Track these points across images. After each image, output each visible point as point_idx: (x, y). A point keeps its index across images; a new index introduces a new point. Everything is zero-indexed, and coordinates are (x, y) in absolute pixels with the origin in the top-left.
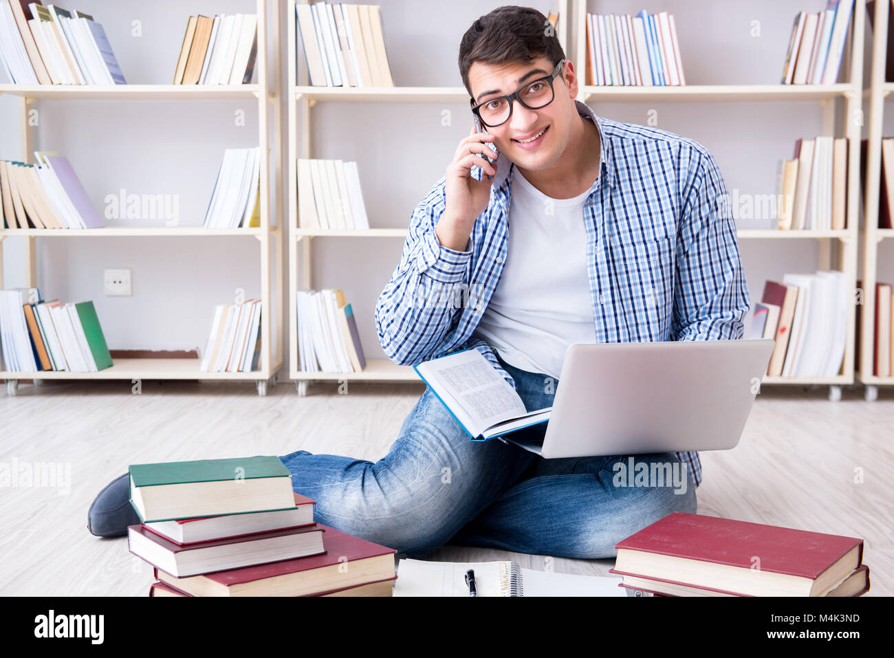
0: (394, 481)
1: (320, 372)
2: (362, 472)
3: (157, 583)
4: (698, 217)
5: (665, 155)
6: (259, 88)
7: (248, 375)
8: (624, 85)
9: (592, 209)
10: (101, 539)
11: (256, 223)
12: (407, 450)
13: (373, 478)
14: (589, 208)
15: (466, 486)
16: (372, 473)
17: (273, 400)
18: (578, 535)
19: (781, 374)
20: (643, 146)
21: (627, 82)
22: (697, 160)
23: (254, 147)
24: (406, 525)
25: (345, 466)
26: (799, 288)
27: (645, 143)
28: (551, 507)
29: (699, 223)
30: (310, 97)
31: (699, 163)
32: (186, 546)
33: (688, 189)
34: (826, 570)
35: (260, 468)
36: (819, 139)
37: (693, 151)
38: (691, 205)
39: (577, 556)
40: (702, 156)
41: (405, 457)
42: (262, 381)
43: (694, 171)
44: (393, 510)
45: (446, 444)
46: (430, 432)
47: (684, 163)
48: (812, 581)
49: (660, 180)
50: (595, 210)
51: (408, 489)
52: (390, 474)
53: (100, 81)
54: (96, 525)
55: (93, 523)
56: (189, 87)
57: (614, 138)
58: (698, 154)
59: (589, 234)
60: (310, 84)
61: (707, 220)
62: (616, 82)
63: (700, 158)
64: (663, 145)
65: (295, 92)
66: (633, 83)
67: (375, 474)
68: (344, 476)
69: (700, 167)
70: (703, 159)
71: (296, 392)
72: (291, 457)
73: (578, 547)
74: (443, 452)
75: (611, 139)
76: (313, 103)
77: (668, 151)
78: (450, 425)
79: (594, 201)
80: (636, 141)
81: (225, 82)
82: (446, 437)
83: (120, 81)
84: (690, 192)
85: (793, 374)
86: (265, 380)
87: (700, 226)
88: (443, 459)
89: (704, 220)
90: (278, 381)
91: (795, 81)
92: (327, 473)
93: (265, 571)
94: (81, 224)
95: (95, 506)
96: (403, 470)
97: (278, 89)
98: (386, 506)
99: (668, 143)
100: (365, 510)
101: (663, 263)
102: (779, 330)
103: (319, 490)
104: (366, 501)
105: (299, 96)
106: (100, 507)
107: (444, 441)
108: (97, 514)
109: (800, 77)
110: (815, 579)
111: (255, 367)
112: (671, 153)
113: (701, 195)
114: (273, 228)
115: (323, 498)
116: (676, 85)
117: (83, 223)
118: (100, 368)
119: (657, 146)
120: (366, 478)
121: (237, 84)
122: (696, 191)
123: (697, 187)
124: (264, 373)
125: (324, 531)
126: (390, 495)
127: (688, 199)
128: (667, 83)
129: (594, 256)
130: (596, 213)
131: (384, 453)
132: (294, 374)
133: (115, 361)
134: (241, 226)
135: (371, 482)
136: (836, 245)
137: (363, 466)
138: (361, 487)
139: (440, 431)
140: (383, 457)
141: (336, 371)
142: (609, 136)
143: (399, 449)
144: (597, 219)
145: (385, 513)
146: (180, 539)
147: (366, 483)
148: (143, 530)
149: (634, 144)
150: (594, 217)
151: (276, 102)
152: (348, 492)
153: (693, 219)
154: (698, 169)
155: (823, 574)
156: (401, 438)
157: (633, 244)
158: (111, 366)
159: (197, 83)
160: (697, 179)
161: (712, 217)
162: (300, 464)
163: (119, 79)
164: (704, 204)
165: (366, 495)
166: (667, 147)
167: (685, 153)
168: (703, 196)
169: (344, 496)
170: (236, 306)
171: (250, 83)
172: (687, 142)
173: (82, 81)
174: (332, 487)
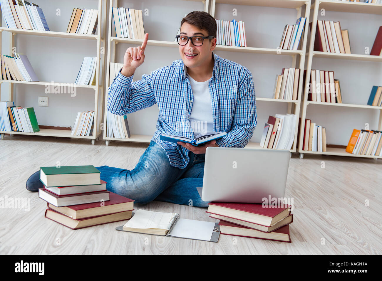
0: (137, 177)
1: (114, 138)
2: (126, 173)
3: (49, 209)
4: (243, 92)
5: (236, 70)
6: (98, 36)
7: (88, 137)
8: (226, 45)
9: (212, 86)
10: (31, 192)
11: (94, 84)
12: (142, 167)
13: (130, 176)
14: (211, 86)
15: (162, 180)
16: (129, 174)
17: (96, 146)
18: (198, 198)
19: (272, 148)
20: (229, 67)
21: (227, 44)
22: (246, 74)
23: (95, 57)
24: (141, 193)
25: (120, 171)
26: (280, 119)
27: (230, 66)
28: (189, 188)
29: (243, 94)
30: (116, 41)
31: (246, 75)
32: (60, 196)
33: (241, 83)
34: (277, 215)
35: (89, 170)
36: (290, 69)
37: (245, 71)
38: (241, 88)
39: (197, 206)
40: (248, 73)
41: (141, 169)
42: (93, 139)
43: (244, 77)
44: (136, 187)
45: (156, 166)
46: (150, 161)
47: (241, 74)
48: (272, 218)
49: (234, 79)
50: (213, 86)
51: (142, 180)
52: (136, 175)
53: (40, 29)
54: (29, 187)
55: (27, 186)
56: (72, 34)
57: (219, 63)
58: (246, 72)
59: (211, 95)
60: (116, 36)
61: (245, 94)
62: (223, 44)
63: (247, 73)
64: (236, 67)
65: (110, 39)
66: (229, 45)
67: (131, 175)
68: (120, 175)
69: (247, 76)
70: (248, 74)
71: (105, 144)
72: (101, 167)
73: (198, 203)
74: (154, 168)
75: (218, 63)
76: (117, 43)
77: (237, 70)
78: (157, 159)
79: (212, 84)
80: (227, 65)
81: (85, 33)
82: (156, 163)
83: (47, 30)
84: (242, 84)
85: (276, 148)
86: (94, 139)
87: (243, 95)
88: (155, 171)
89: (244, 94)
90: (99, 140)
91: (284, 48)
92: (114, 173)
93: (89, 206)
94: (30, 79)
95: (29, 180)
96: (140, 174)
97: (104, 37)
98: (134, 186)
99: (237, 67)
100: (126, 187)
101: (232, 107)
102: (273, 133)
103: (111, 179)
104: (127, 184)
105: (112, 40)
106: (30, 181)
107: (155, 164)
108: (29, 183)
109: (285, 47)
110: (273, 217)
111: (91, 134)
112: (238, 70)
113: (245, 85)
114: (100, 86)
115: (112, 182)
116: (244, 47)
117: (31, 79)
118: (35, 132)
119: (234, 67)
120: (127, 176)
121: (90, 34)
122: (244, 84)
123: (244, 82)
124: (94, 137)
125: (109, 193)
126: (135, 182)
127: (240, 86)
128: (241, 46)
129: (213, 102)
130: (213, 88)
131: (134, 168)
132: (104, 138)
133: (40, 129)
134: (88, 84)
135: (129, 178)
136: (294, 105)
137: (127, 171)
138: (125, 179)
139: (154, 161)
140: (133, 169)
141: (120, 138)
142: (218, 62)
143: (139, 166)
144: (213, 90)
145: (133, 188)
146: (59, 194)
147: (127, 178)
148: (44, 190)
149: (226, 66)
150: (212, 89)
151: (104, 41)
152: (121, 180)
153: (241, 93)
154: (246, 77)
155: (276, 216)
156: (140, 162)
157: (223, 99)
158: (39, 131)
159: (75, 33)
160: (245, 80)
161: (247, 94)
162: (105, 170)
163: (47, 29)
164: (246, 88)
165: (127, 182)
166: (237, 68)
167: (242, 71)
168: (246, 86)
169: (119, 181)
170: (85, 113)
171: (95, 34)
172: (244, 67)
173: (33, 29)
174: (115, 178)
